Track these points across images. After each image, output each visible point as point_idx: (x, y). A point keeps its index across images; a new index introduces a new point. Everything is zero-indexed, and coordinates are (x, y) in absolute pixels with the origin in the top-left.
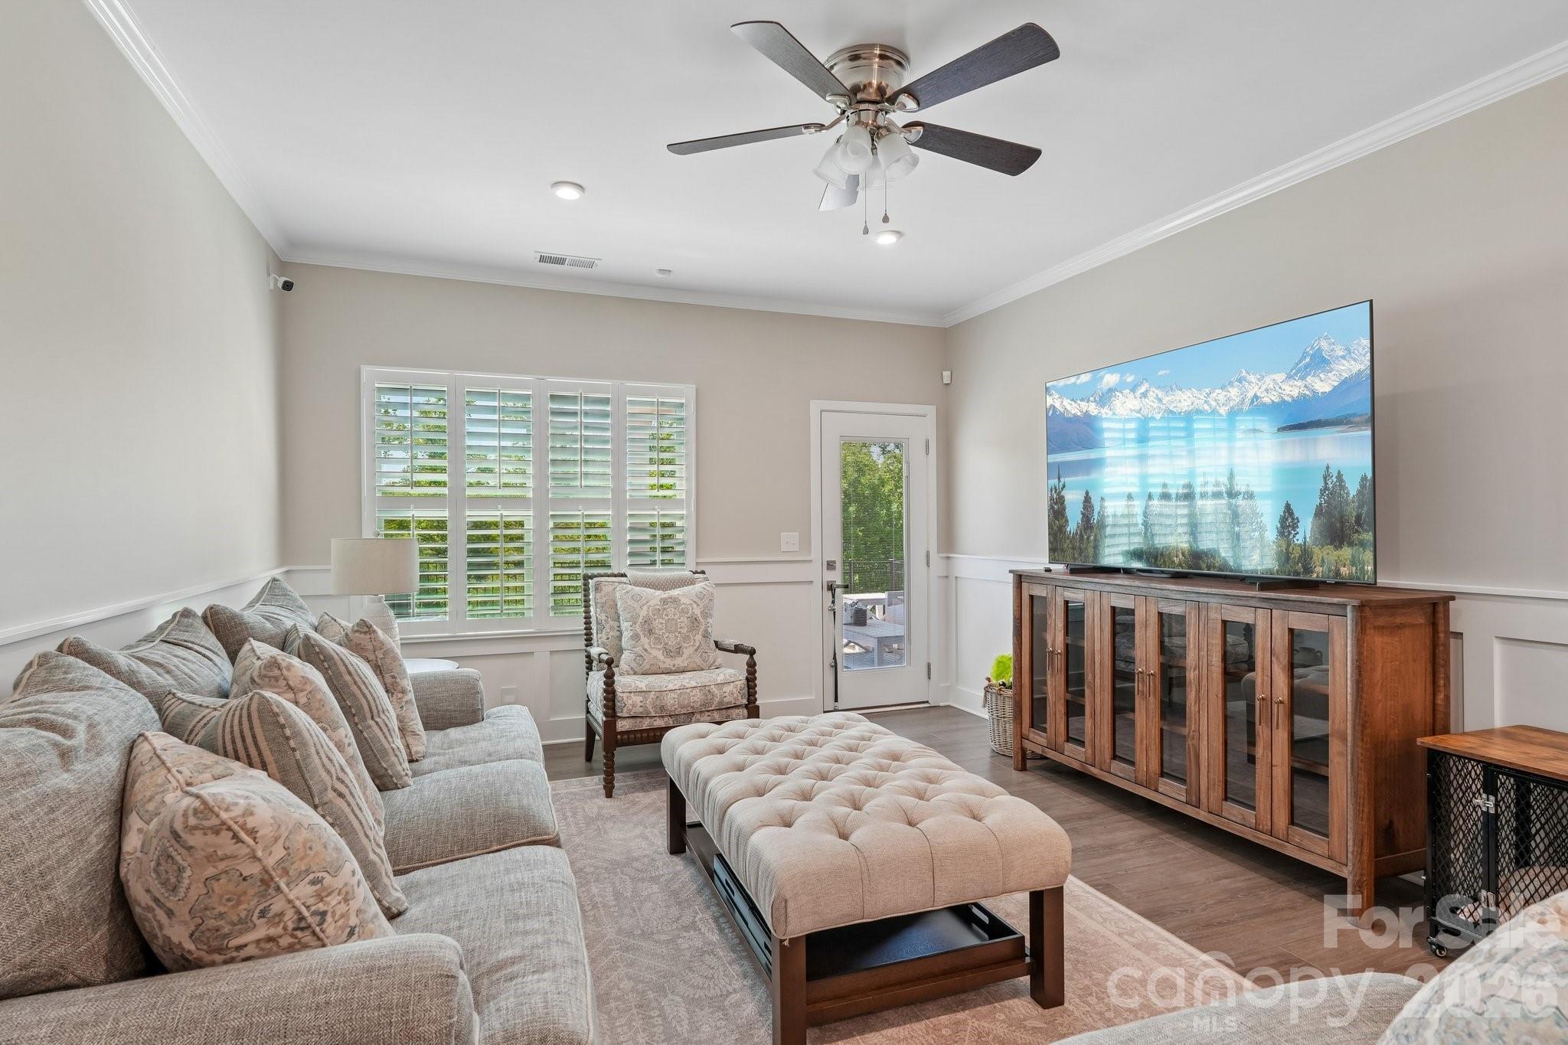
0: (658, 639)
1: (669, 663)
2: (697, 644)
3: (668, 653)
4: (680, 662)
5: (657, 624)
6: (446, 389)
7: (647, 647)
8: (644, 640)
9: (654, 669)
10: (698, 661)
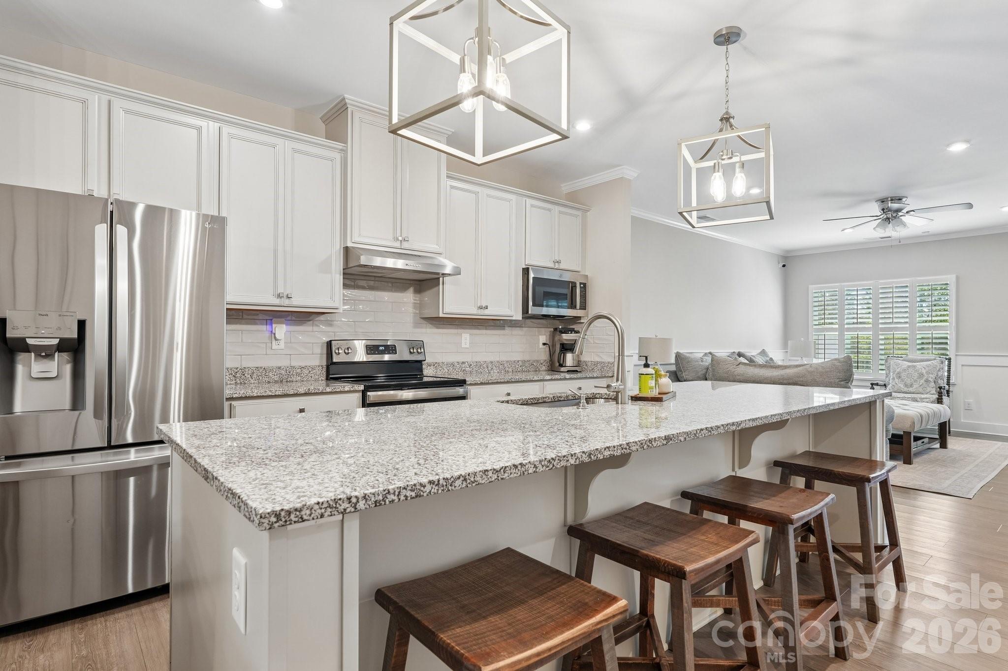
0: (903, 380)
1: (906, 389)
2: (921, 384)
3: (906, 385)
4: (911, 389)
5: (903, 375)
6: (837, 290)
7: (897, 382)
8: (896, 380)
9: (898, 391)
10: (921, 390)
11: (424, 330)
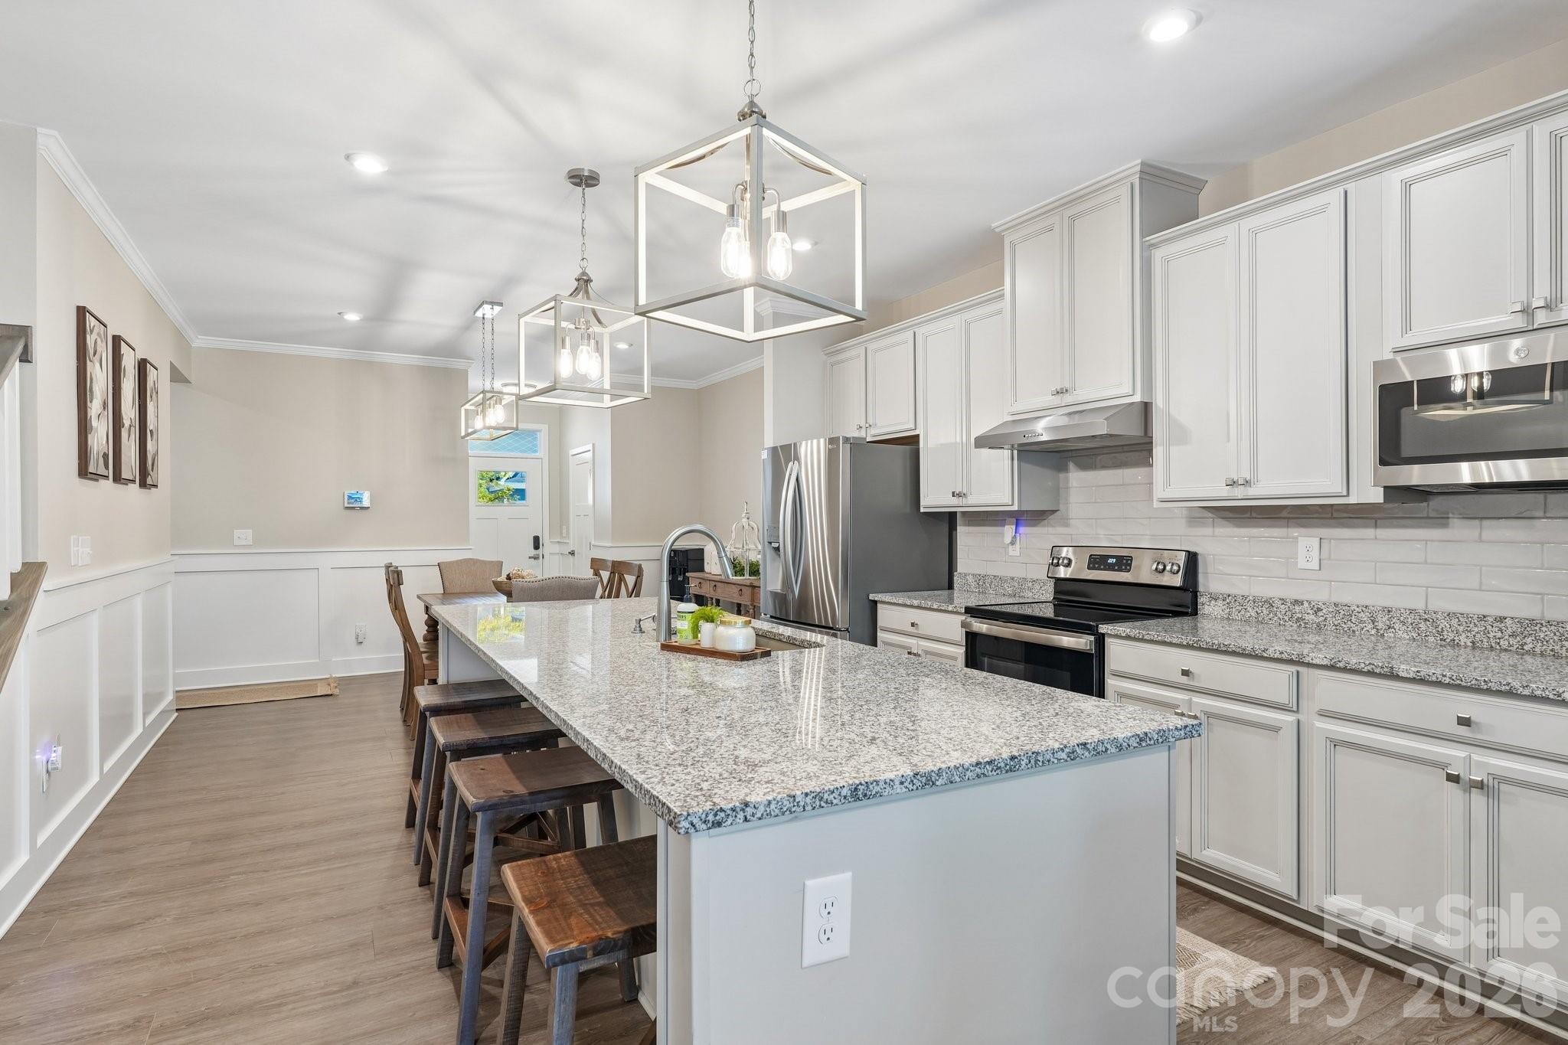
11: (1208, 531)
